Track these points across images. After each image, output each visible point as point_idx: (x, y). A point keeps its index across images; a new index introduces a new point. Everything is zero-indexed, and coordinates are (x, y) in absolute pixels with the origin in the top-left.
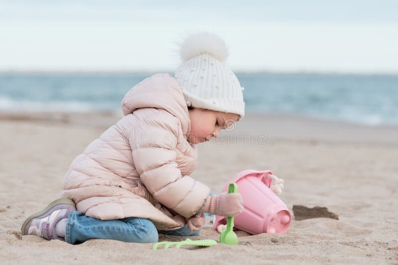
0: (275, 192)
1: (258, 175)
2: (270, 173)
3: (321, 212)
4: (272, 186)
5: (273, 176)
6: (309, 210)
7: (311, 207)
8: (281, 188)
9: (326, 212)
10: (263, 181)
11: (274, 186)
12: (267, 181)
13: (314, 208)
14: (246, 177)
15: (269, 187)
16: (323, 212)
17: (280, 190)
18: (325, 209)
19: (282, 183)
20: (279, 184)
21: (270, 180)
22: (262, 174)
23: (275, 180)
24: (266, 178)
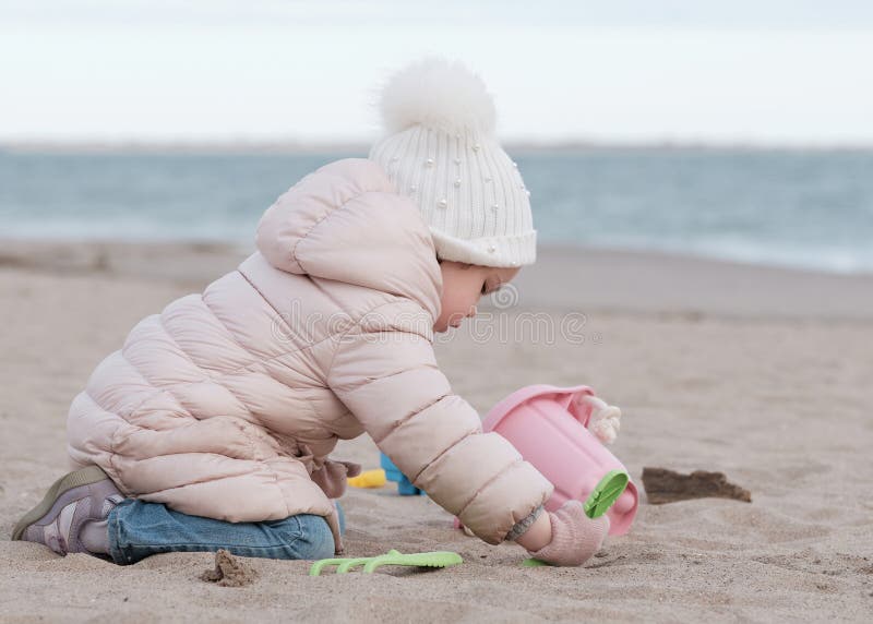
0: (601, 438)
1: (559, 397)
2: (589, 393)
3: (708, 484)
4: (592, 424)
5: (596, 400)
6: (682, 479)
7: (686, 472)
8: (615, 428)
9: (723, 483)
10: (572, 410)
11: (598, 423)
12: (581, 411)
13: (693, 475)
14: (530, 401)
15: (586, 426)
16: (715, 485)
17: (611, 433)
18: (719, 476)
19: (616, 415)
20: (610, 418)
21: (589, 409)
22: (569, 394)
23: (599, 409)
24: (579, 404)
